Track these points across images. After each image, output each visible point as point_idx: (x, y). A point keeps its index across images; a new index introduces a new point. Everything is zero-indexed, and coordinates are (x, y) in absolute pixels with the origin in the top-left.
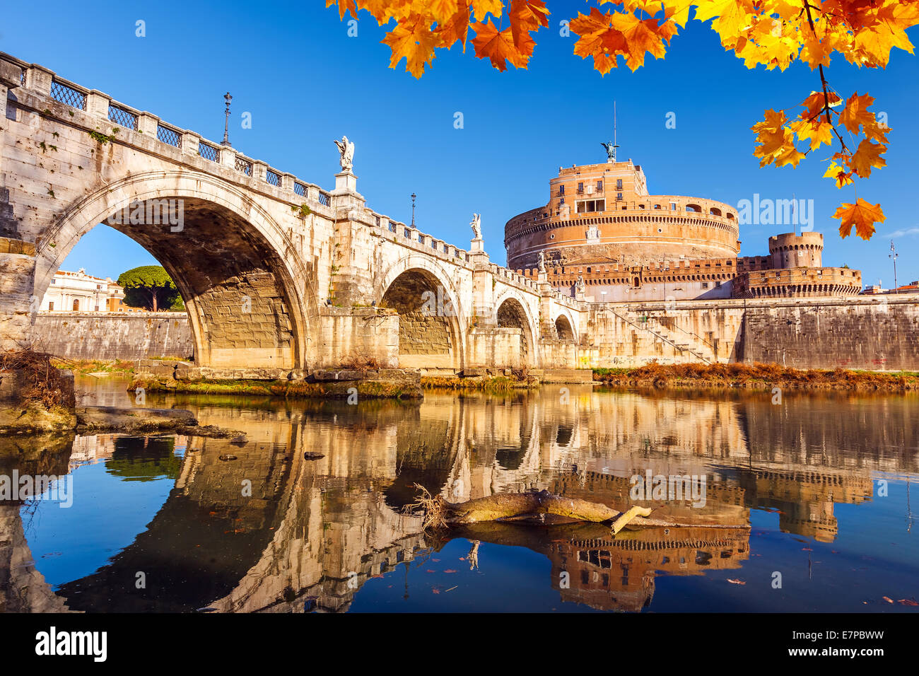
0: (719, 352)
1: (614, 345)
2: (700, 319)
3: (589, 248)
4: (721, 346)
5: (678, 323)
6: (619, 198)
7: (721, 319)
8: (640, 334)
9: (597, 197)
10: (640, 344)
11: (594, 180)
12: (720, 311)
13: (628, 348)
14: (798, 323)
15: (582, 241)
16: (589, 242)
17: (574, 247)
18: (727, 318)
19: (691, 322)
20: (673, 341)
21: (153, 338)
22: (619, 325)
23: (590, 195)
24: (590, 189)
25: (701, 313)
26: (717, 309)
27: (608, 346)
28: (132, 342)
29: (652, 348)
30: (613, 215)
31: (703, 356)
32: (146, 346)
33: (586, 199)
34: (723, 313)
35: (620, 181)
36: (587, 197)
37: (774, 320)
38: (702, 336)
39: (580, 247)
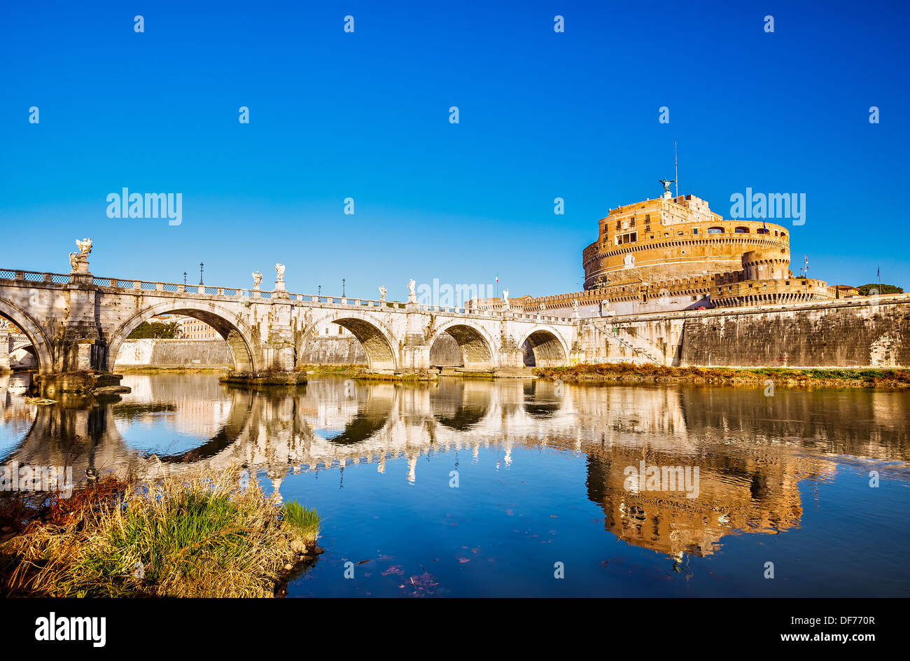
0: (667, 353)
1: (594, 350)
2: (654, 328)
3: (626, 272)
4: (668, 349)
5: (639, 331)
6: (648, 229)
7: (668, 328)
8: (611, 341)
9: (631, 231)
10: (611, 348)
11: (629, 218)
12: (668, 321)
13: (603, 352)
14: (722, 329)
15: (621, 267)
16: (626, 267)
17: (616, 272)
18: (672, 326)
19: (648, 330)
20: (632, 346)
21: (350, 351)
22: (597, 334)
23: (626, 230)
24: (626, 225)
25: (654, 323)
26: (666, 320)
27: (590, 350)
28: (340, 353)
29: (618, 352)
30: (643, 243)
31: (652, 356)
32: (347, 355)
33: (623, 233)
34: (670, 323)
35: (648, 216)
36: (623, 231)
37: (705, 327)
38: (656, 341)
39: (620, 271)
